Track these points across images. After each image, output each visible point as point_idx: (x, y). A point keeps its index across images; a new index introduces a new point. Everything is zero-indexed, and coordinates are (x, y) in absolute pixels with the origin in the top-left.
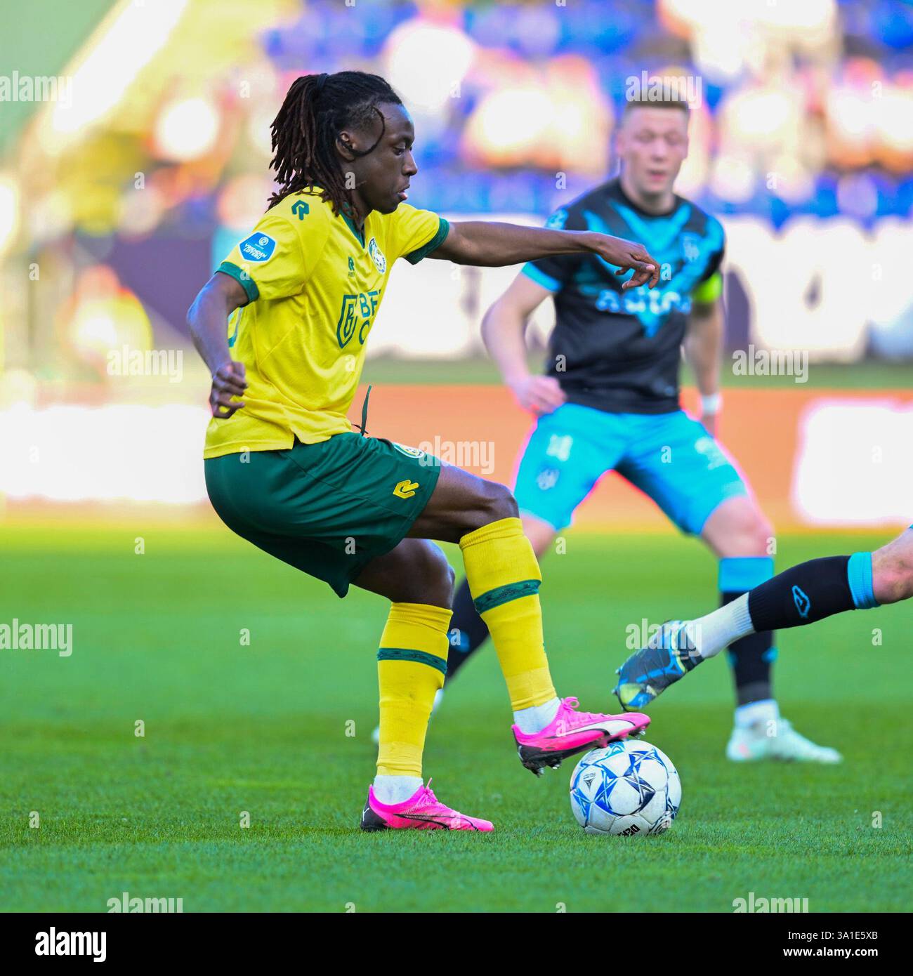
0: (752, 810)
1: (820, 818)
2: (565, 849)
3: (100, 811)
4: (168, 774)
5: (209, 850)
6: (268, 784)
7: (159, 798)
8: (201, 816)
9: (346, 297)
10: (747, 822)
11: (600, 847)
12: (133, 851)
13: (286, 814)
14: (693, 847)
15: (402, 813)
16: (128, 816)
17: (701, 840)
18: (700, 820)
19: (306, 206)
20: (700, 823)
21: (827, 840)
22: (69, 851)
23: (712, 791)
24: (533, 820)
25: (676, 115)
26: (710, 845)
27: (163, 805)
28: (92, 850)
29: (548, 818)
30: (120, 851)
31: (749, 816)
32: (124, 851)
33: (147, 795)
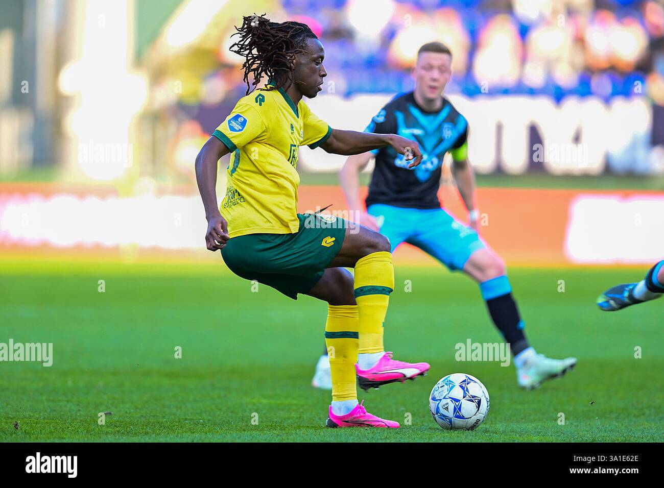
0: (541, 417)
1: (577, 422)
2: (439, 438)
3: (189, 416)
4: (225, 396)
5: (246, 438)
6: (279, 402)
7: (220, 410)
8: (243, 419)
9: (292, 145)
10: (538, 424)
11: (458, 437)
12: (206, 438)
13: (289, 418)
14: (508, 437)
15: (346, 420)
16: (203, 419)
17: (513, 433)
18: (512, 422)
19: (263, 97)
20: (512, 424)
21: (581, 434)
22: (171, 438)
23: (519, 407)
24: (422, 422)
25: (444, 57)
26: (518, 436)
27: (222, 413)
28: (183, 437)
29: (430, 421)
30: (199, 438)
31: (540, 420)
32: (201, 437)
33: (214, 408)
